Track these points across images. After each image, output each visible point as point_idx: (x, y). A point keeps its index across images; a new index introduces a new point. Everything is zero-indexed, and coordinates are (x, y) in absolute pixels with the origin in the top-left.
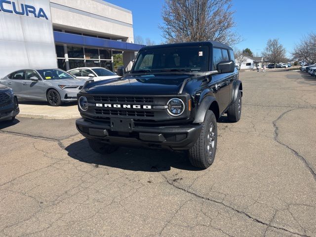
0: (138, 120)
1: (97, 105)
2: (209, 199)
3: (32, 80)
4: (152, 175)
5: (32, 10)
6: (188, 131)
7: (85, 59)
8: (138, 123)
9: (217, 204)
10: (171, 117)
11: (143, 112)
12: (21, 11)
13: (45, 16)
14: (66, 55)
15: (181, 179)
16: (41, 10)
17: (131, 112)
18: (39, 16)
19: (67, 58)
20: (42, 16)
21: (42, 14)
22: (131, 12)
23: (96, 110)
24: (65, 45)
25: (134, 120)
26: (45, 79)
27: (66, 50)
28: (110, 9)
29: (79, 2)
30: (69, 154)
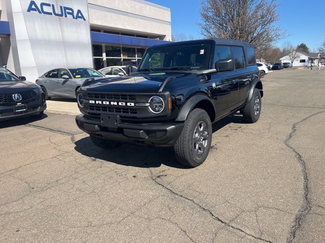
0: (125, 117)
1: (90, 102)
2: (182, 196)
3: (64, 78)
4: (140, 171)
5: (71, 11)
6: (168, 129)
7: (122, 57)
8: (124, 120)
9: (187, 200)
10: (152, 115)
11: (127, 109)
12: (60, 13)
13: (82, 17)
14: (104, 54)
15: (166, 175)
16: (79, 11)
17: (118, 109)
18: (78, 17)
19: (104, 57)
20: (80, 17)
21: (80, 15)
22: (169, 9)
23: (90, 106)
24: (103, 45)
25: (121, 116)
26: (75, 77)
27: (104, 49)
28: (148, 7)
29: (117, 2)
30: (75, 148)
